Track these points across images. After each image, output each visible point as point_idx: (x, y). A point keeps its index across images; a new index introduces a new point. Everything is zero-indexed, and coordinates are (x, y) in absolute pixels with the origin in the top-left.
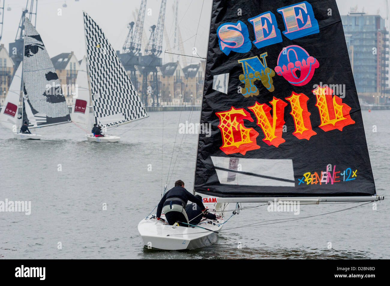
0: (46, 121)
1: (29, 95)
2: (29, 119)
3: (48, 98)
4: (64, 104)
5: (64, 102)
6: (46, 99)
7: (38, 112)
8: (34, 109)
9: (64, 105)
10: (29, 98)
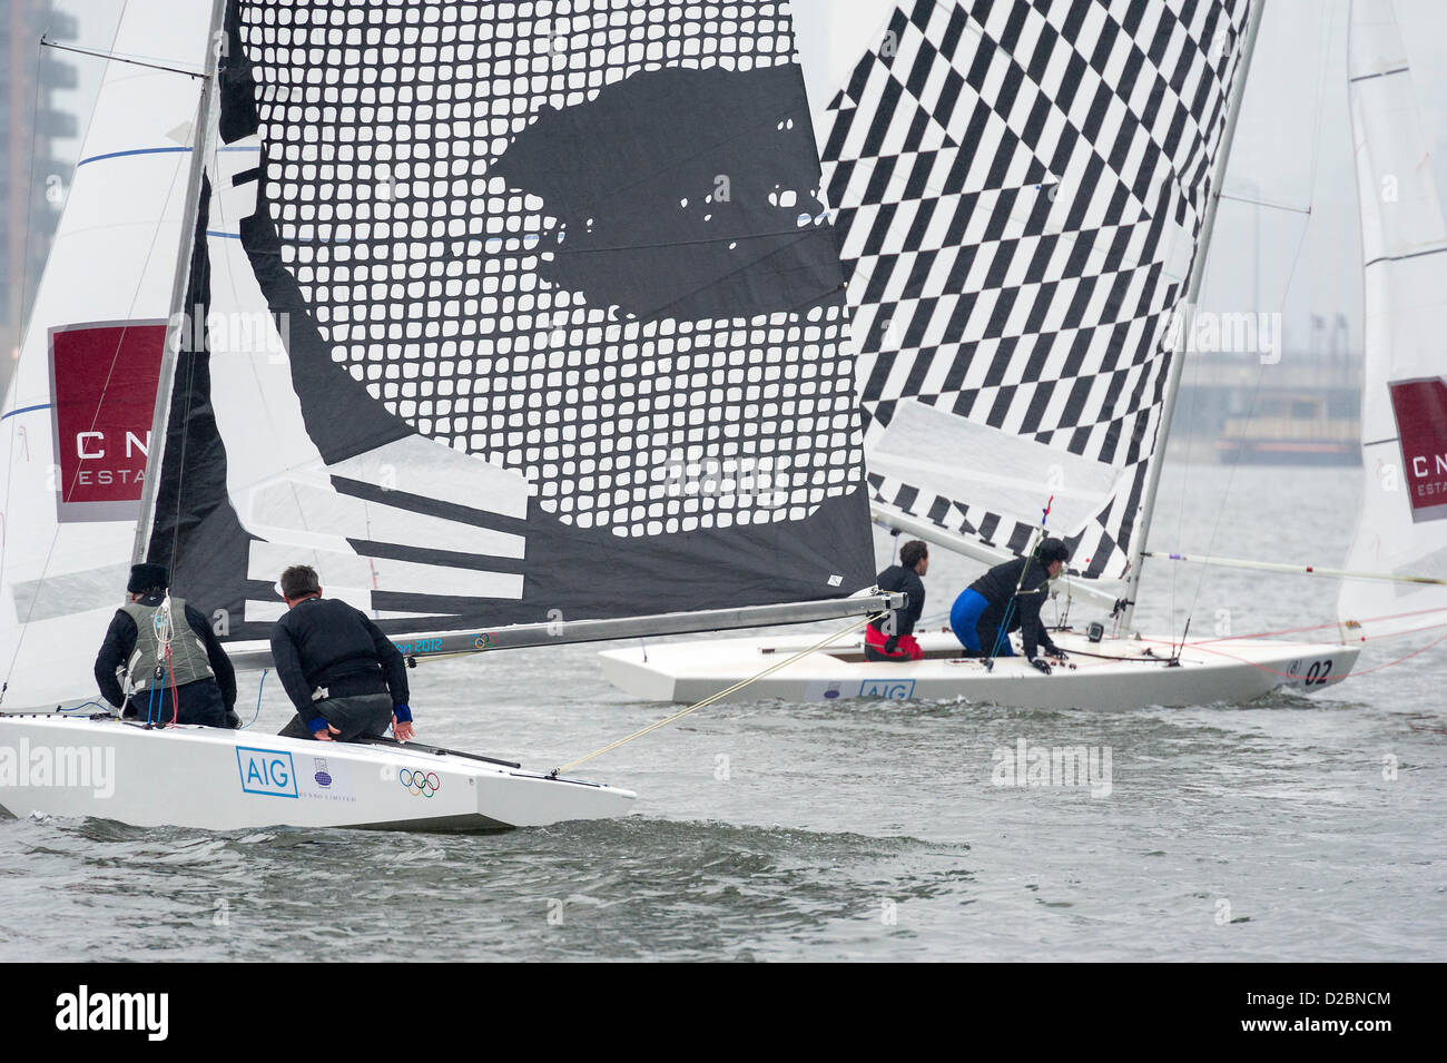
0: (510, 587)
1: (276, 152)
2: (248, 523)
3: (575, 230)
4: (812, 333)
5: (815, 314)
6: (547, 240)
7: (397, 429)
8: (339, 373)
9: (811, 352)
10: (273, 191)
